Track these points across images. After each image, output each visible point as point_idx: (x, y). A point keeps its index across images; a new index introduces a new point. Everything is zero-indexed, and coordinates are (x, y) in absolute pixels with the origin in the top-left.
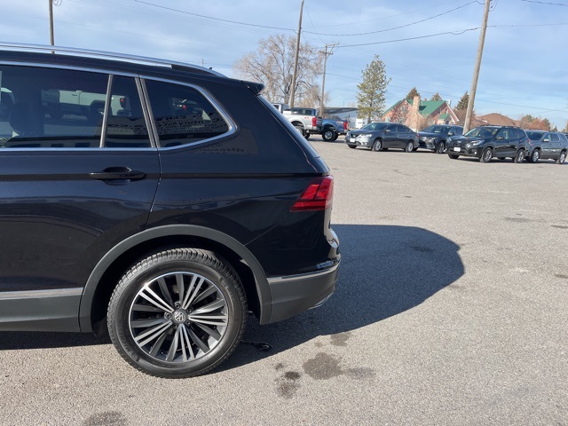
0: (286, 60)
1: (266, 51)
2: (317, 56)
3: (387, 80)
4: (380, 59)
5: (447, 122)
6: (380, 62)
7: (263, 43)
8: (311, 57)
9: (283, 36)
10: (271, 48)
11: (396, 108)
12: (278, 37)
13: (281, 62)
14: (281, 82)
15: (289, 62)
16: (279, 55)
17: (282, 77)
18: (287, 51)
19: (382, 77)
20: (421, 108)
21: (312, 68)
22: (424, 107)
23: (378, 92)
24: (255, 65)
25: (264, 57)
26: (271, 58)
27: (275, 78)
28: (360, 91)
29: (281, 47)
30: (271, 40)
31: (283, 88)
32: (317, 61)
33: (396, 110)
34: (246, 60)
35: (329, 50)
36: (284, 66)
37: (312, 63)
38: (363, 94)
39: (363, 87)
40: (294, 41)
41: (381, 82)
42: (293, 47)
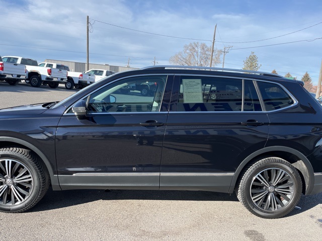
1: (188, 51)
3: (259, 65)
6: (254, 56)
7: (186, 47)
9: (198, 43)
10: (191, 50)
12: (195, 44)
15: (201, 57)
16: (195, 53)
18: (199, 51)
19: (256, 64)
21: (213, 60)
24: (182, 59)
25: (187, 54)
26: (190, 55)
29: (196, 49)
30: (191, 45)
32: (216, 56)
34: (177, 56)
35: (226, 50)
36: (198, 59)
40: (204, 45)
41: (255, 67)
42: (203, 49)
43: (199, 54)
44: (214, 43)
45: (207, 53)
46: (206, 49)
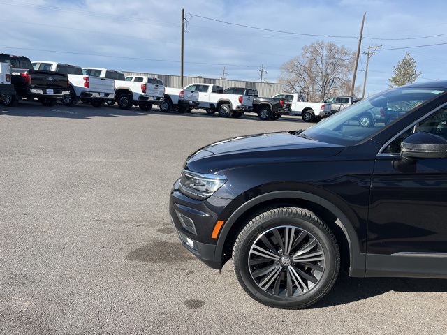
0: (324, 62)
1: (308, 55)
2: (351, 56)
3: (417, 73)
4: (411, 56)
6: (411, 59)
7: (306, 49)
8: (346, 57)
9: (323, 42)
10: (312, 52)
12: (318, 44)
13: (320, 63)
14: (319, 79)
15: (327, 63)
16: (318, 58)
17: (320, 75)
18: (325, 54)
19: (413, 71)
21: (346, 66)
24: (299, 66)
25: (306, 60)
26: (311, 60)
27: (314, 75)
28: (391, 84)
29: (321, 51)
30: (312, 46)
31: (321, 83)
32: (351, 61)
34: (292, 62)
35: (371, 52)
36: (322, 66)
37: (346, 62)
38: (394, 86)
39: (394, 80)
40: (332, 45)
41: (412, 76)
42: (331, 50)
43: (325, 58)
44: (360, 41)
45: (336, 56)
46: (334, 51)
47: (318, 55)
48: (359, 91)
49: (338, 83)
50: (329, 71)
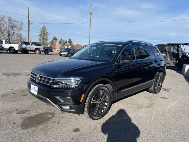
2: (20, 23)
3: (48, 33)
5: (68, 47)
6: (45, 28)
8: (18, 24)
11: (52, 42)
13: (5, 25)
14: (5, 33)
17: (6, 31)
18: (7, 21)
20: (60, 43)
21: (18, 28)
22: (60, 42)
23: (46, 37)
27: (3, 31)
28: (39, 37)
31: (7, 35)
32: (20, 26)
33: (52, 43)
36: (7, 27)
37: (18, 26)
38: (40, 38)
39: (40, 35)
40: (10, 17)
41: (46, 34)
42: (10, 20)
43: (7, 23)
44: (28, 18)
45: (13, 23)
46: (11, 20)
47: (4, 21)
48: (26, 39)
49: (15, 35)
50: (10, 29)
